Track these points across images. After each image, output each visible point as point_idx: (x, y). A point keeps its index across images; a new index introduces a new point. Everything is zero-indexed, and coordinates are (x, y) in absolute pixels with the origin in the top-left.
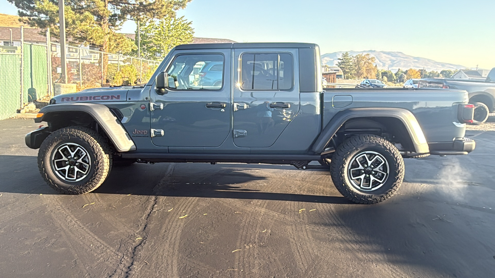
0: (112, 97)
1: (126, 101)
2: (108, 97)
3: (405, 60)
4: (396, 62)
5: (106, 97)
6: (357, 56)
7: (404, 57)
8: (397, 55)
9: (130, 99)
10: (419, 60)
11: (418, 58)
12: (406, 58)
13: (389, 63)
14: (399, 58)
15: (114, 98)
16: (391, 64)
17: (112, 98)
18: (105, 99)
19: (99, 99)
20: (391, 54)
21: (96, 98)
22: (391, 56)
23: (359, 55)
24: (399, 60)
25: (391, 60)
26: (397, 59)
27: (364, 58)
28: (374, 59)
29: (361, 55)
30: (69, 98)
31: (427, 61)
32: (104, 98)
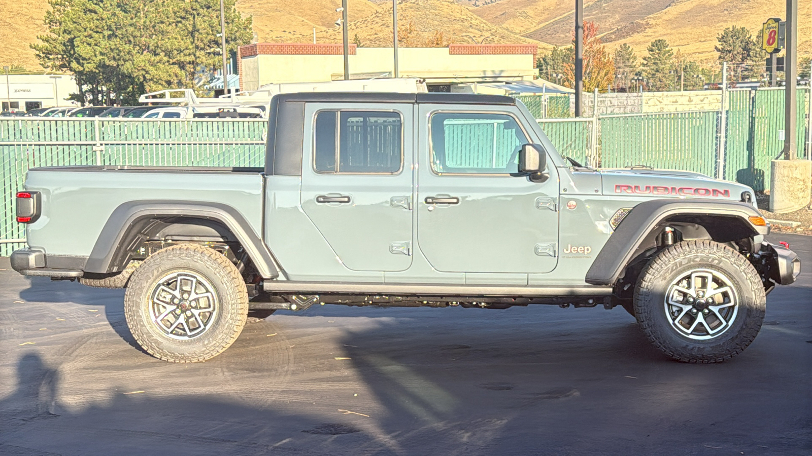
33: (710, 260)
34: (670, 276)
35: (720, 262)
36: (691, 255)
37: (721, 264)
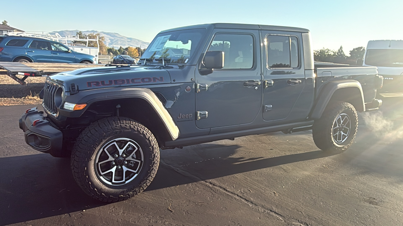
0: (155, 79)
1: (171, 83)
2: (150, 79)
3: (121, 40)
4: (114, 41)
5: (147, 80)
6: (89, 35)
7: (120, 37)
8: (114, 35)
9: (174, 81)
10: (131, 40)
11: (130, 39)
12: (122, 38)
13: (109, 42)
14: (117, 38)
15: (157, 80)
16: (111, 42)
17: (154, 81)
18: (146, 82)
19: (140, 82)
20: (109, 34)
21: (135, 81)
22: (110, 36)
23: (91, 34)
24: (116, 40)
25: (110, 39)
26: (115, 39)
27: (95, 37)
28: (104, 38)
29: (92, 34)
30: (99, 82)
31: (137, 41)
32: (145, 80)
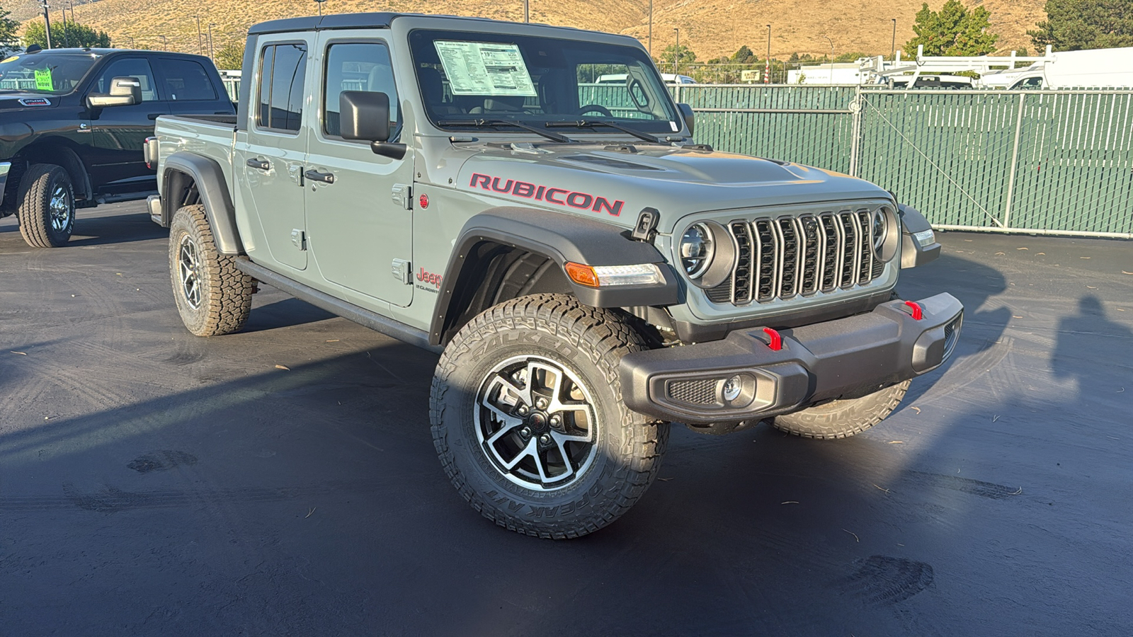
33: (558, 345)
34: (485, 355)
35: (574, 353)
36: (526, 327)
37: (576, 358)
